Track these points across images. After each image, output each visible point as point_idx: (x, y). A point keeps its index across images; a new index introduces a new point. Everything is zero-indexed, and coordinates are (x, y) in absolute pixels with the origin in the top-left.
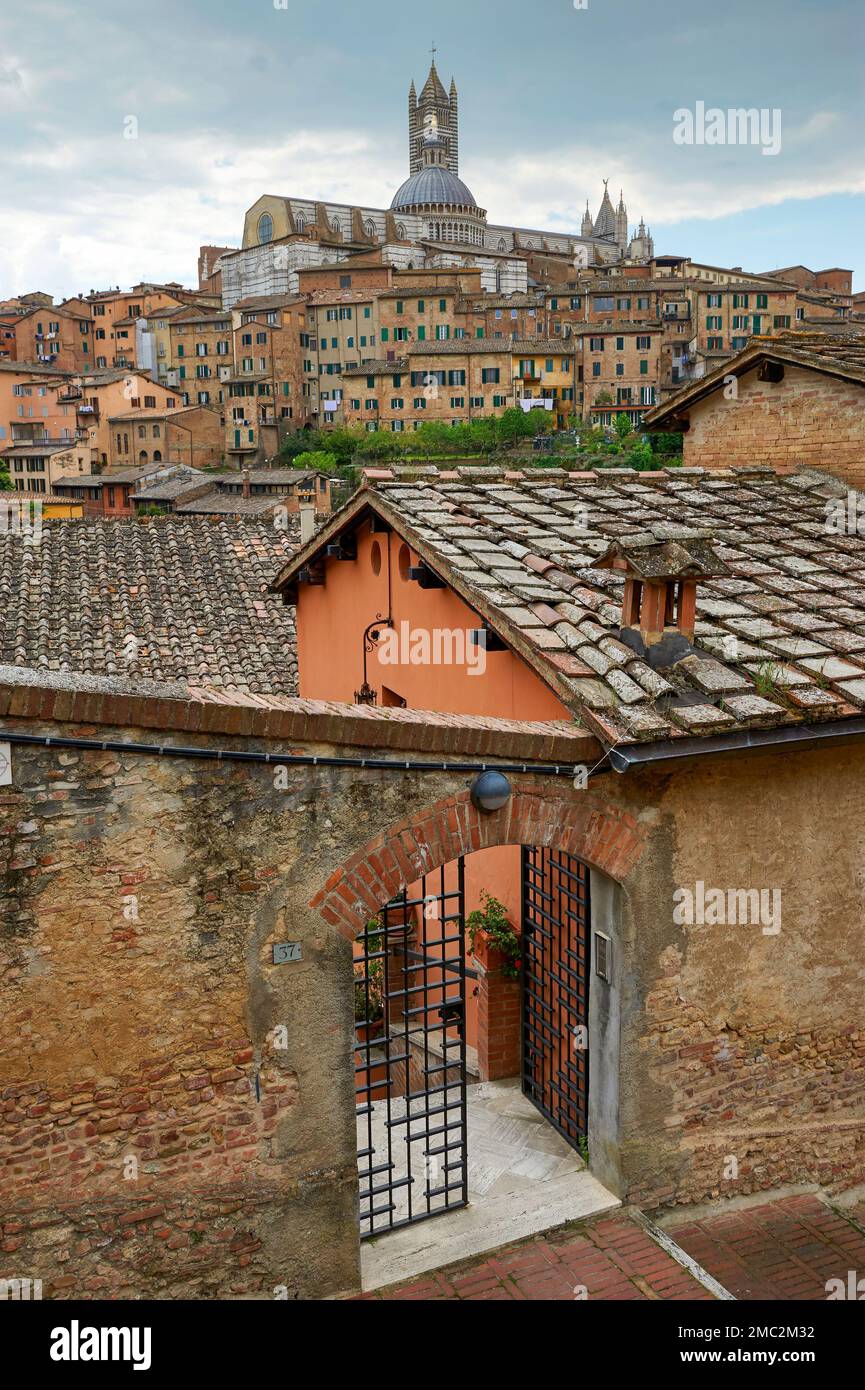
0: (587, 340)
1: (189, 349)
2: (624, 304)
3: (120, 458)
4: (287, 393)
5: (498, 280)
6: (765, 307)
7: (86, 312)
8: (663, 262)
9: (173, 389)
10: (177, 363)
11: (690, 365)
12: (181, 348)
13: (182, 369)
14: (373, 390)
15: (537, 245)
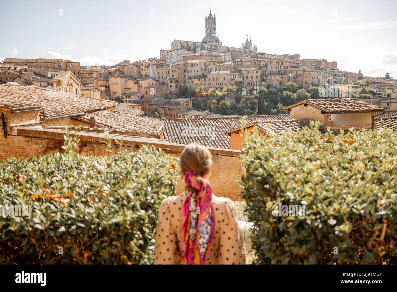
0: (245, 71)
1: (160, 73)
2: (252, 63)
3: (146, 96)
4: (181, 82)
5: (225, 57)
6: (282, 64)
7: (139, 65)
8: (260, 54)
9: (157, 81)
10: (158, 76)
11: (267, 76)
12: (159, 72)
13: (159, 77)
14: (200, 82)
15: (232, 50)
